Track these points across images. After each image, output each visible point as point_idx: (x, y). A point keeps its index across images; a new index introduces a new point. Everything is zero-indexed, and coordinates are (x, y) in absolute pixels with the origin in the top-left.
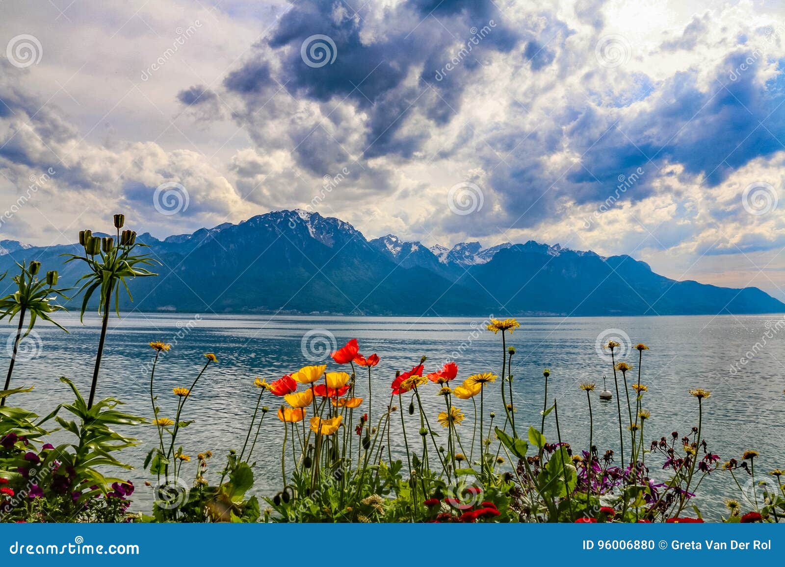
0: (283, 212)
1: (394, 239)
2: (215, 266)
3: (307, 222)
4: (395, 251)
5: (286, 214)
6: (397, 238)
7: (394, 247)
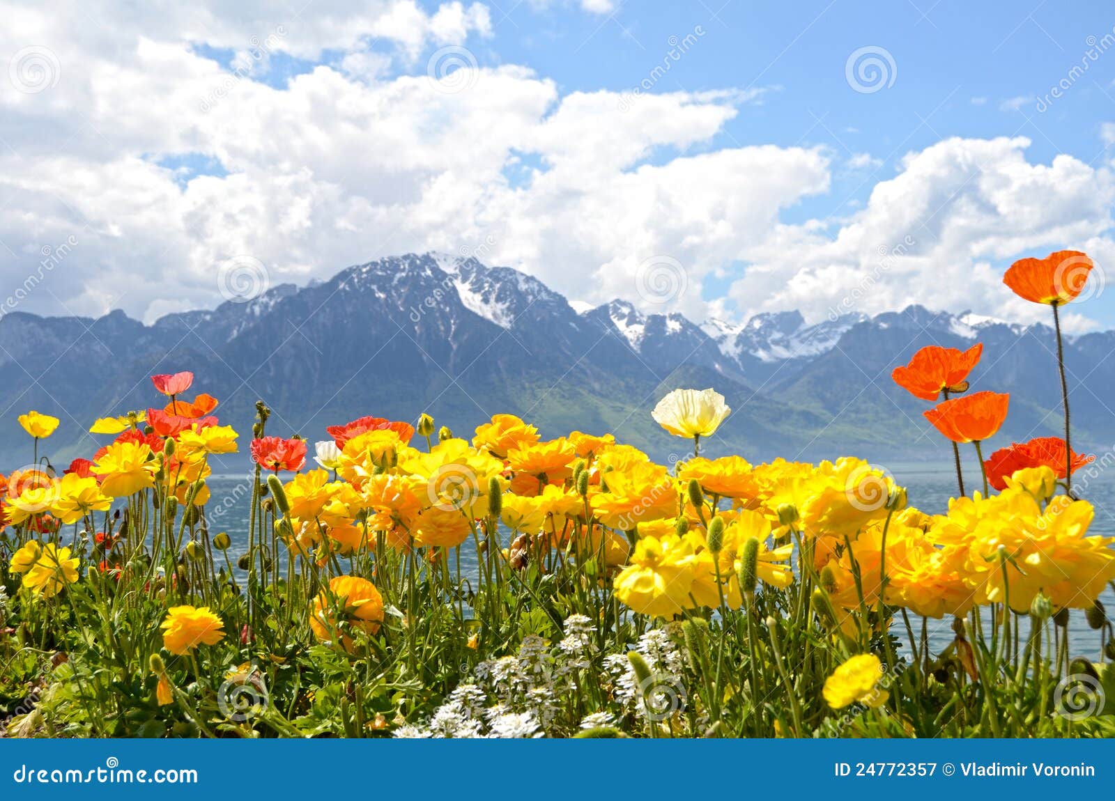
0: (406, 257)
1: (625, 310)
2: (271, 374)
3: (456, 276)
4: (633, 333)
5: (412, 263)
6: (632, 308)
7: (628, 325)
